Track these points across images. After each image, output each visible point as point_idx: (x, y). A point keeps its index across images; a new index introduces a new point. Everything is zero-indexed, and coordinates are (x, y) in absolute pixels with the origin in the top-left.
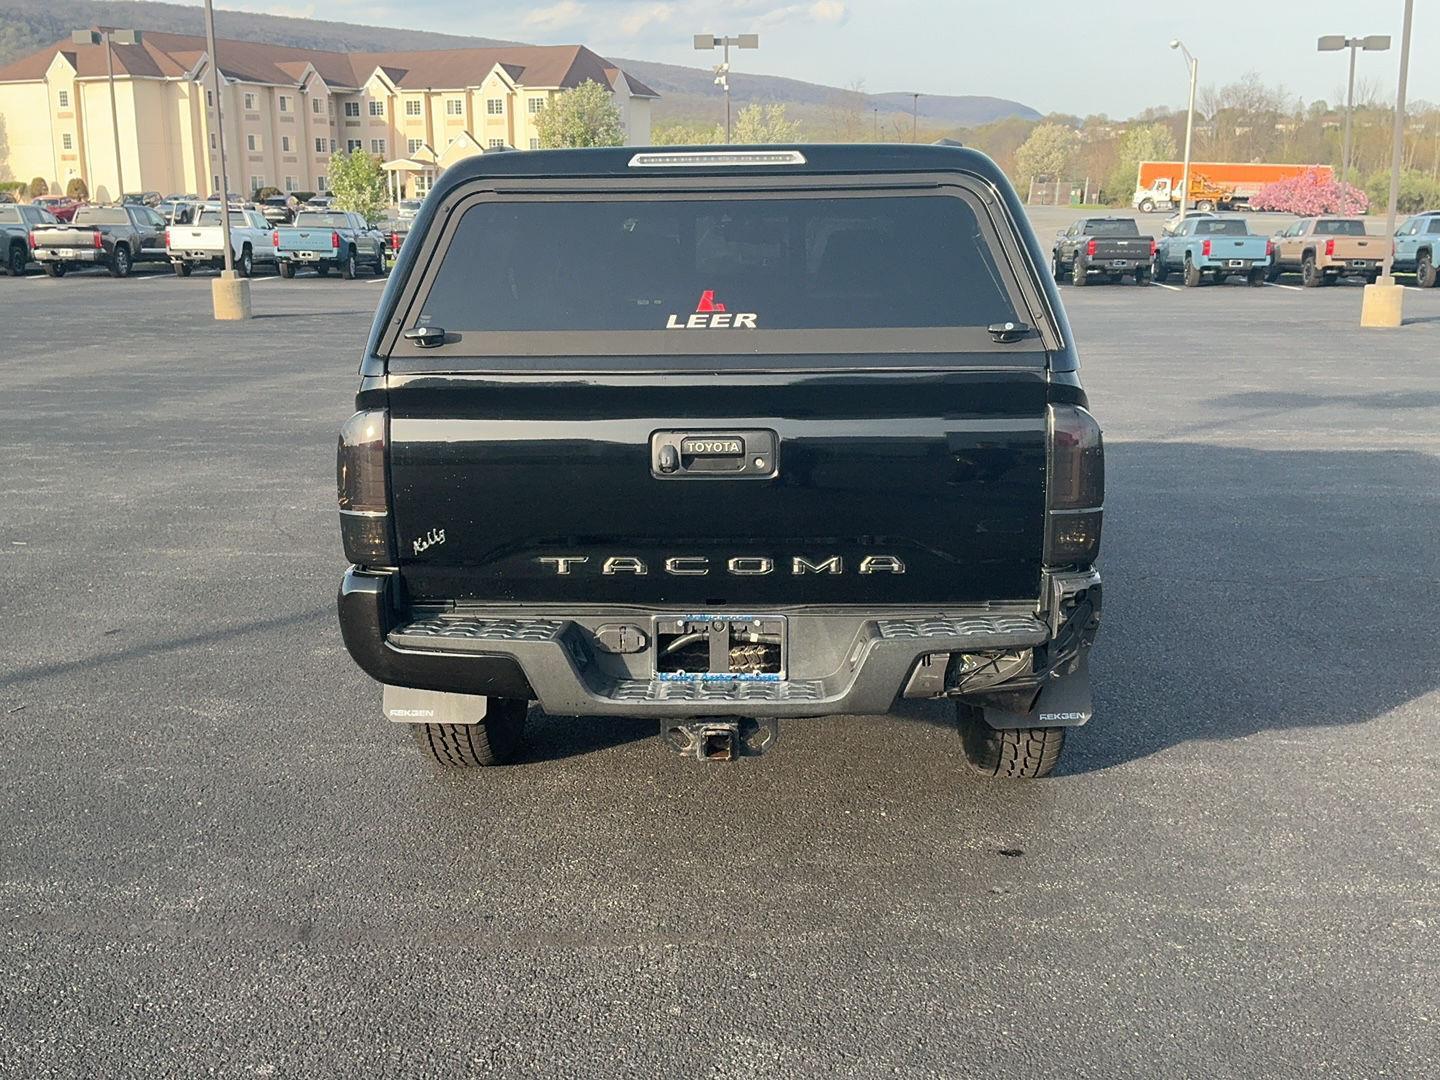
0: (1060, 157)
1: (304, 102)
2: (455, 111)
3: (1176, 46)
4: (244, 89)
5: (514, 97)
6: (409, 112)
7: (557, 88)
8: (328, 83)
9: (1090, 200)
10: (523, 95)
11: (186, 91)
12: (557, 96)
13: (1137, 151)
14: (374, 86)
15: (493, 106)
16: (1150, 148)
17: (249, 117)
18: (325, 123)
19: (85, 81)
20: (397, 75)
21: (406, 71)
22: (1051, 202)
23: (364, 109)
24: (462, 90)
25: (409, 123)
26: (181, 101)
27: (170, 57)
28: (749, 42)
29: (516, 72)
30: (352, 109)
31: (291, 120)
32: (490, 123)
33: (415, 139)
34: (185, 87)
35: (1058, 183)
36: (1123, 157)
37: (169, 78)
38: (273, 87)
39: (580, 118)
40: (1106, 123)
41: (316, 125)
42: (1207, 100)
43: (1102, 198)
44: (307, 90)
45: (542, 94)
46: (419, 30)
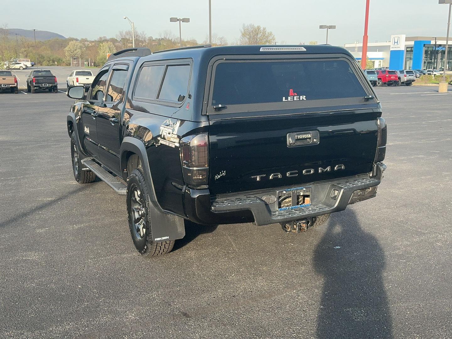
0: (80, 51)
3: (126, 18)
9: (91, 65)
13: (104, 50)
16: (108, 49)
22: (79, 66)
35: (80, 60)
36: (100, 52)
40: (87, 41)
42: (121, 35)
43: (95, 65)
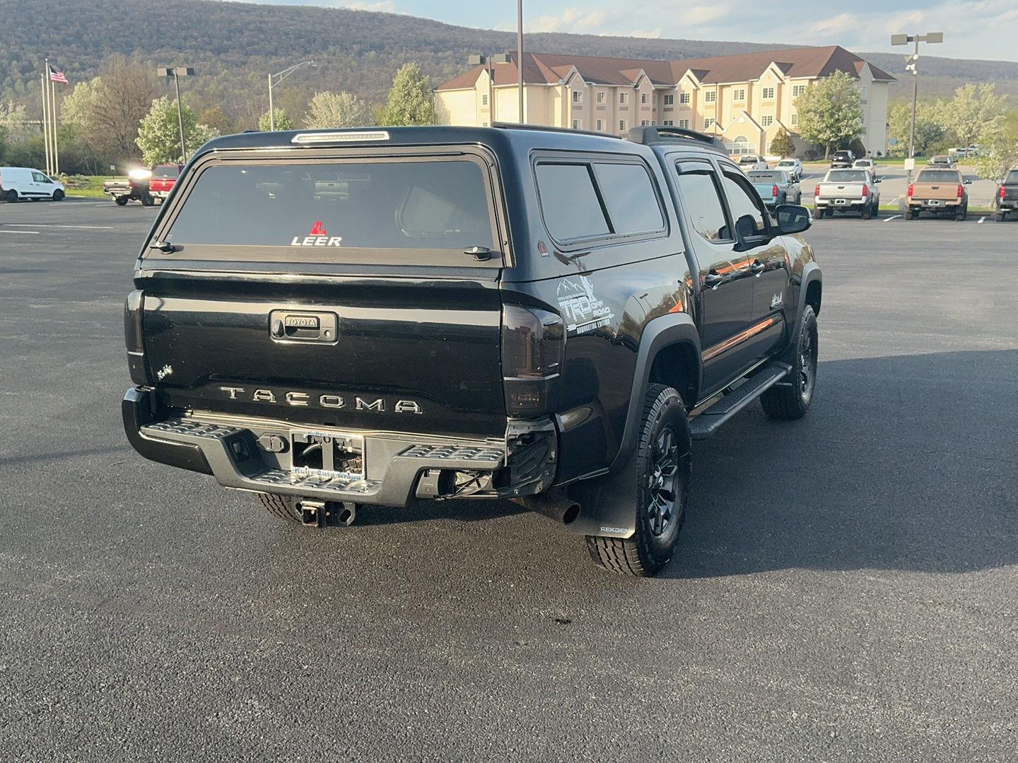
1: (636, 98)
2: (739, 97)
4: (598, 89)
5: (783, 86)
6: (707, 99)
7: (815, 77)
8: (653, 82)
10: (790, 84)
11: (560, 92)
12: (816, 83)
14: (685, 83)
15: (767, 93)
17: (599, 108)
18: (649, 110)
19: (499, 88)
20: (701, 75)
21: (709, 71)
23: (677, 99)
24: (745, 82)
25: (707, 107)
26: (556, 99)
27: (553, 71)
28: (935, 38)
29: (786, 68)
30: (669, 100)
31: (626, 109)
32: (764, 105)
33: (710, 118)
34: (559, 89)
37: (549, 84)
38: (616, 87)
39: (830, 99)
41: (644, 112)
44: (639, 88)
45: (803, 82)
46: (736, 41)
